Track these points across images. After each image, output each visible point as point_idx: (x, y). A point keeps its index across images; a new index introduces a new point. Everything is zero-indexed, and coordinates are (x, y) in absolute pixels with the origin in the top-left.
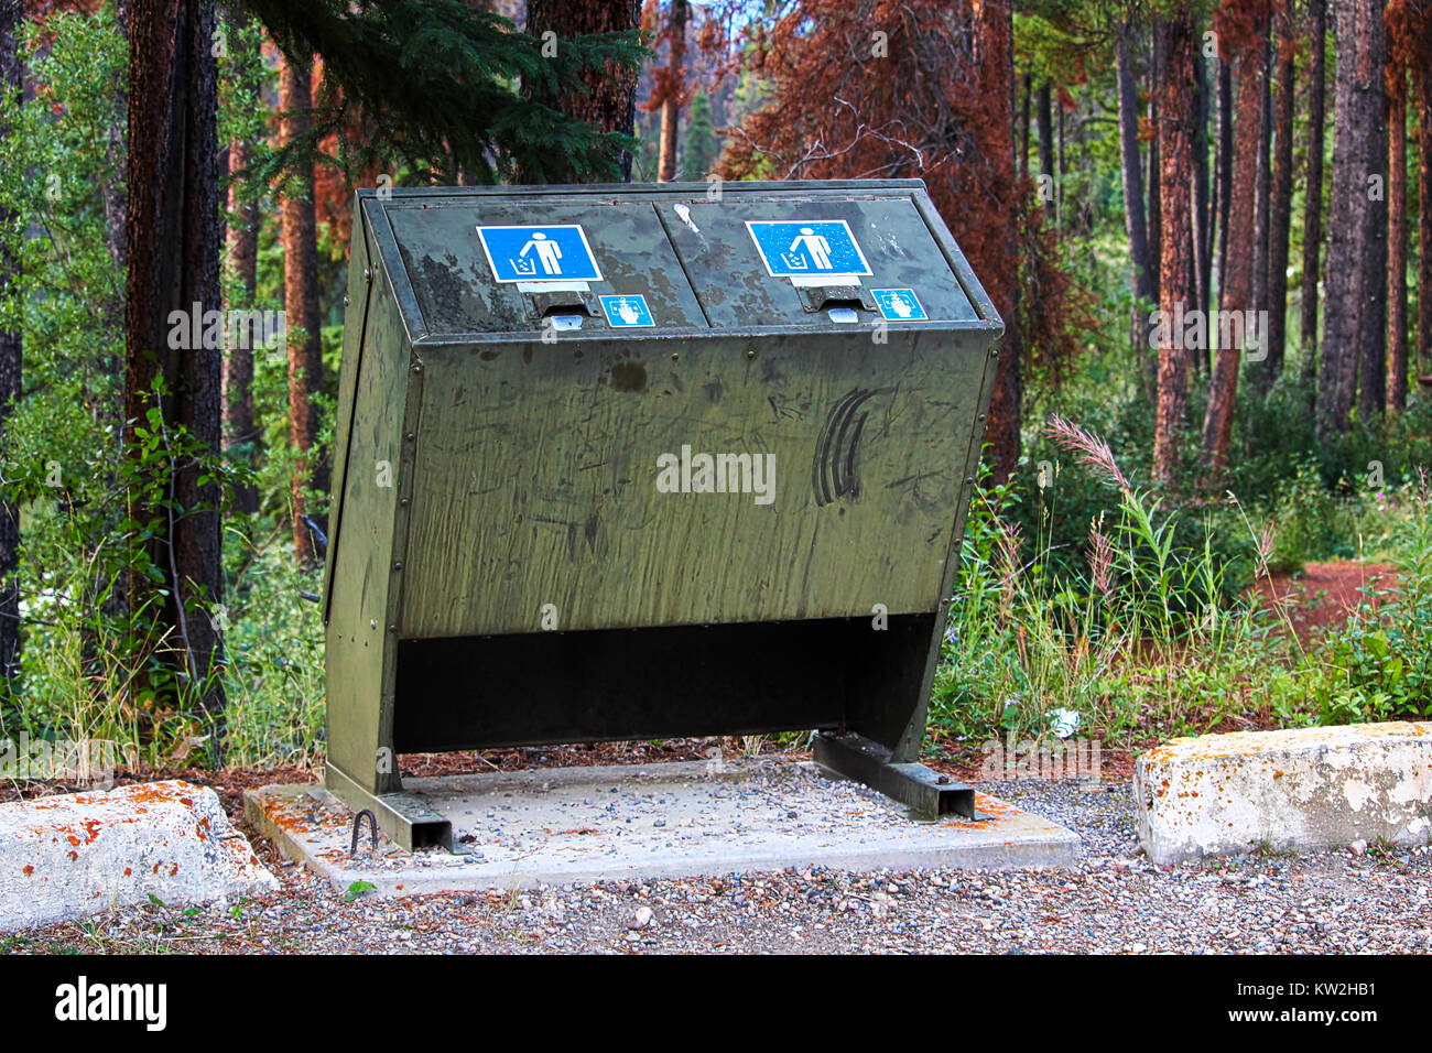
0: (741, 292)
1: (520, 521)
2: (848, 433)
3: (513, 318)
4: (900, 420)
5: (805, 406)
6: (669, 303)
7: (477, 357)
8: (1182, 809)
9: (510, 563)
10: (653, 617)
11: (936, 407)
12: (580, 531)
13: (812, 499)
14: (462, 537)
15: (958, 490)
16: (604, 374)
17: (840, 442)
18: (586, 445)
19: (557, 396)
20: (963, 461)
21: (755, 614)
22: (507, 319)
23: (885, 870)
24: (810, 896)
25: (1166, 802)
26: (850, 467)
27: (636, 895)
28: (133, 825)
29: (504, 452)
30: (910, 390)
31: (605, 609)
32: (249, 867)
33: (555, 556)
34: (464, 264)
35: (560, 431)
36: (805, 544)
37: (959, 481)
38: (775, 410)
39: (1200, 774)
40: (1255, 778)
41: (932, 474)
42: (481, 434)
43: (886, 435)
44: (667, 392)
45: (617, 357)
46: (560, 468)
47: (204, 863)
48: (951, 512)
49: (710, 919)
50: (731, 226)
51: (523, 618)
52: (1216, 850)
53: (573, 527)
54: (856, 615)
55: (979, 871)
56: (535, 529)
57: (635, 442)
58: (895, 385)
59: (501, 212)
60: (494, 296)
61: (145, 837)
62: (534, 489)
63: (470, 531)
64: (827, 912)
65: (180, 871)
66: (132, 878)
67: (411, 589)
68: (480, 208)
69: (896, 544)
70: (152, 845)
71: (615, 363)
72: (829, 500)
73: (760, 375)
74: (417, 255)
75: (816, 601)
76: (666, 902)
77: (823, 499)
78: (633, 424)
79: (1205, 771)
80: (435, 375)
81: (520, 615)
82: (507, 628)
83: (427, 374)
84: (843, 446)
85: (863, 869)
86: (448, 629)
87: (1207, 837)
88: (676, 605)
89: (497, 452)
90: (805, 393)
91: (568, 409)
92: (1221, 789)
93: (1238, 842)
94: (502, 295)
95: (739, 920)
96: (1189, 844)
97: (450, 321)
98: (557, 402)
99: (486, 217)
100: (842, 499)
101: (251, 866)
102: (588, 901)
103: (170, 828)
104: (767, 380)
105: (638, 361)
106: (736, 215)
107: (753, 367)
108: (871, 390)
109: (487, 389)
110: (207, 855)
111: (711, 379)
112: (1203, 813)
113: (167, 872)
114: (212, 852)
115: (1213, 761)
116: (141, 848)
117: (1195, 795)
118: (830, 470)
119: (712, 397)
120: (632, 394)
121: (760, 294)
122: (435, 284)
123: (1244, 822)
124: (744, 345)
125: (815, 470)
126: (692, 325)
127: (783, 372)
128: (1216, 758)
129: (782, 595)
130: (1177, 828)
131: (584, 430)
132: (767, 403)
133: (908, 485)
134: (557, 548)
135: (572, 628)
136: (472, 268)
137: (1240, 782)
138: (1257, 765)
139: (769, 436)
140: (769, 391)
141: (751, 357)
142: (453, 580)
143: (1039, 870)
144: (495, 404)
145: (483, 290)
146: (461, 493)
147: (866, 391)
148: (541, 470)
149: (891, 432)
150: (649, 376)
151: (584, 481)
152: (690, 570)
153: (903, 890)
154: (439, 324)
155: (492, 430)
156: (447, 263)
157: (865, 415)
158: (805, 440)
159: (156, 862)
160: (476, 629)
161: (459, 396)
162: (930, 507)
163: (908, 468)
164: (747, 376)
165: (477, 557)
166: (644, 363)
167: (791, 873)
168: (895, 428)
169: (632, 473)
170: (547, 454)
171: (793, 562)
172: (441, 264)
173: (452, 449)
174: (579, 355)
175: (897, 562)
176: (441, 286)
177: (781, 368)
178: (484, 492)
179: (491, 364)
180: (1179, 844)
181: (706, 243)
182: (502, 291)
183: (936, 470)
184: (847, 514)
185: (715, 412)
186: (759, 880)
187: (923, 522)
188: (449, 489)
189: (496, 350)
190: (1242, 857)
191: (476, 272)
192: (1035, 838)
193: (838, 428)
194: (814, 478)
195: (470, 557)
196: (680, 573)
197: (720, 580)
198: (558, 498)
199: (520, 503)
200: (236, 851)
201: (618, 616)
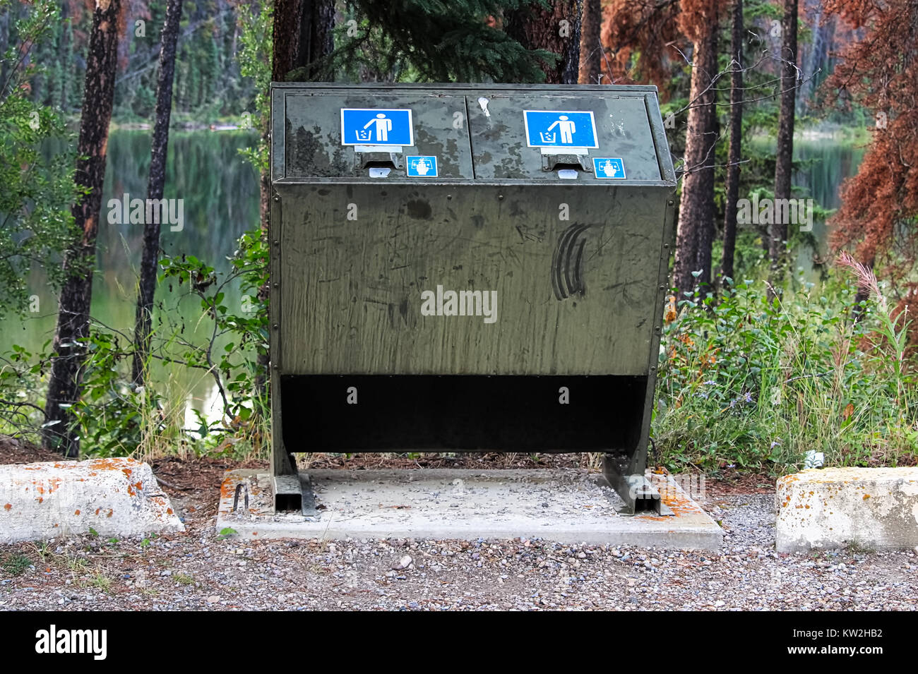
0: (504, 156)
1: (355, 301)
2: (573, 252)
3: (344, 168)
4: (610, 245)
5: (542, 233)
6: (452, 162)
7: (316, 193)
8: (798, 516)
9: (351, 328)
10: (452, 368)
11: (633, 238)
12: (396, 309)
13: (553, 295)
14: (317, 310)
15: (654, 294)
16: (402, 207)
17: (568, 258)
18: (395, 252)
19: (373, 220)
20: (657, 273)
21: (521, 370)
22: (340, 168)
23: (584, 543)
24: (523, 556)
25: (787, 511)
26: (577, 275)
27: (408, 548)
28: (83, 483)
29: (340, 255)
30: (614, 226)
31: (418, 361)
32: (165, 515)
33: (380, 325)
34: (324, 133)
35: (376, 243)
36: (551, 325)
37: (655, 288)
38: (522, 235)
39: (812, 493)
40: (850, 498)
41: (635, 282)
42: (323, 243)
43: (600, 255)
44: (446, 221)
45: (410, 196)
46: (379, 267)
47: (131, 510)
48: (651, 308)
49: (450, 567)
50: (513, 112)
51: (363, 365)
52: (820, 545)
53: (391, 307)
54: (592, 374)
55: (649, 548)
56: (366, 307)
57: (427, 253)
58: (603, 222)
59: (361, 99)
60: (337, 154)
61: (91, 490)
62: (363, 280)
63: (322, 306)
64: (530, 567)
65: (114, 514)
66: (81, 517)
67: (286, 342)
68: (348, 97)
69: (614, 328)
70: (95, 497)
71: (409, 200)
72: (565, 297)
73: (509, 211)
74: (295, 126)
75: (563, 363)
76: (426, 554)
77: (560, 295)
78: (425, 240)
79: (816, 491)
80: (289, 202)
81: (361, 363)
82: (352, 371)
83: (283, 203)
84: (571, 261)
85: (568, 541)
86: (313, 369)
87: (814, 536)
88: (466, 361)
89: (335, 254)
90: (541, 225)
91: (380, 228)
92: (826, 504)
93: (836, 541)
94: (342, 154)
95: (469, 568)
96: (801, 541)
97: (303, 169)
98: (372, 224)
99: (348, 103)
100: (574, 296)
101: (167, 515)
102: (375, 550)
103: (109, 487)
104: (513, 215)
105: (424, 200)
106: (520, 106)
107: (503, 206)
108: (587, 224)
109: (324, 214)
110: (134, 505)
111: (476, 213)
112: (812, 520)
113: (105, 515)
114: (138, 504)
115: (821, 485)
116: (88, 498)
117: (807, 507)
118: (563, 276)
119: (477, 224)
120: (422, 220)
121: (516, 158)
122: (301, 145)
123: (841, 527)
124: (496, 191)
125: (554, 276)
126: (462, 177)
127: (524, 210)
128: (824, 483)
129: (539, 358)
130: (794, 528)
131: (393, 243)
132: (515, 231)
133: (619, 289)
134: (382, 319)
135: (397, 373)
136: (329, 136)
137: (839, 501)
138: (852, 490)
139: (519, 252)
140: (516, 222)
141: (501, 199)
142: (313, 338)
143: (691, 551)
144: (330, 224)
145: (331, 150)
146: (313, 281)
147: (583, 225)
148: (366, 267)
149: (603, 253)
150: (433, 210)
151: (395, 277)
152: (474, 338)
153: (589, 557)
154: (294, 170)
155: (330, 241)
156: (313, 131)
157: (584, 240)
158: (544, 255)
159: (98, 507)
160: (332, 371)
161: (306, 218)
162: (636, 304)
163: (617, 277)
164: (500, 212)
165: (328, 322)
166: (428, 201)
167: (517, 541)
168: (606, 251)
169: (428, 272)
170: (369, 258)
171: (544, 337)
172: (309, 132)
173: (305, 252)
174: (384, 194)
175: (616, 340)
176: (304, 146)
177: (522, 207)
178: (329, 281)
179: (326, 197)
180: (794, 540)
181: (492, 124)
182: (344, 151)
183: (636, 279)
184: (578, 307)
185: (480, 235)
186: (494, 544)
187: (632, 315)
188: (305, 277)
189: (328, 189)
190: (837, 551)
191: (331, 138)
192: (691, 529)
193: (566, 249)
194: (553, 281)
195: (323, 321)
196: (467, 340)
197: (495, 347)
198: (380, 287)
199: (354, 289)
200: (158, 504)
201: (427, 366)
